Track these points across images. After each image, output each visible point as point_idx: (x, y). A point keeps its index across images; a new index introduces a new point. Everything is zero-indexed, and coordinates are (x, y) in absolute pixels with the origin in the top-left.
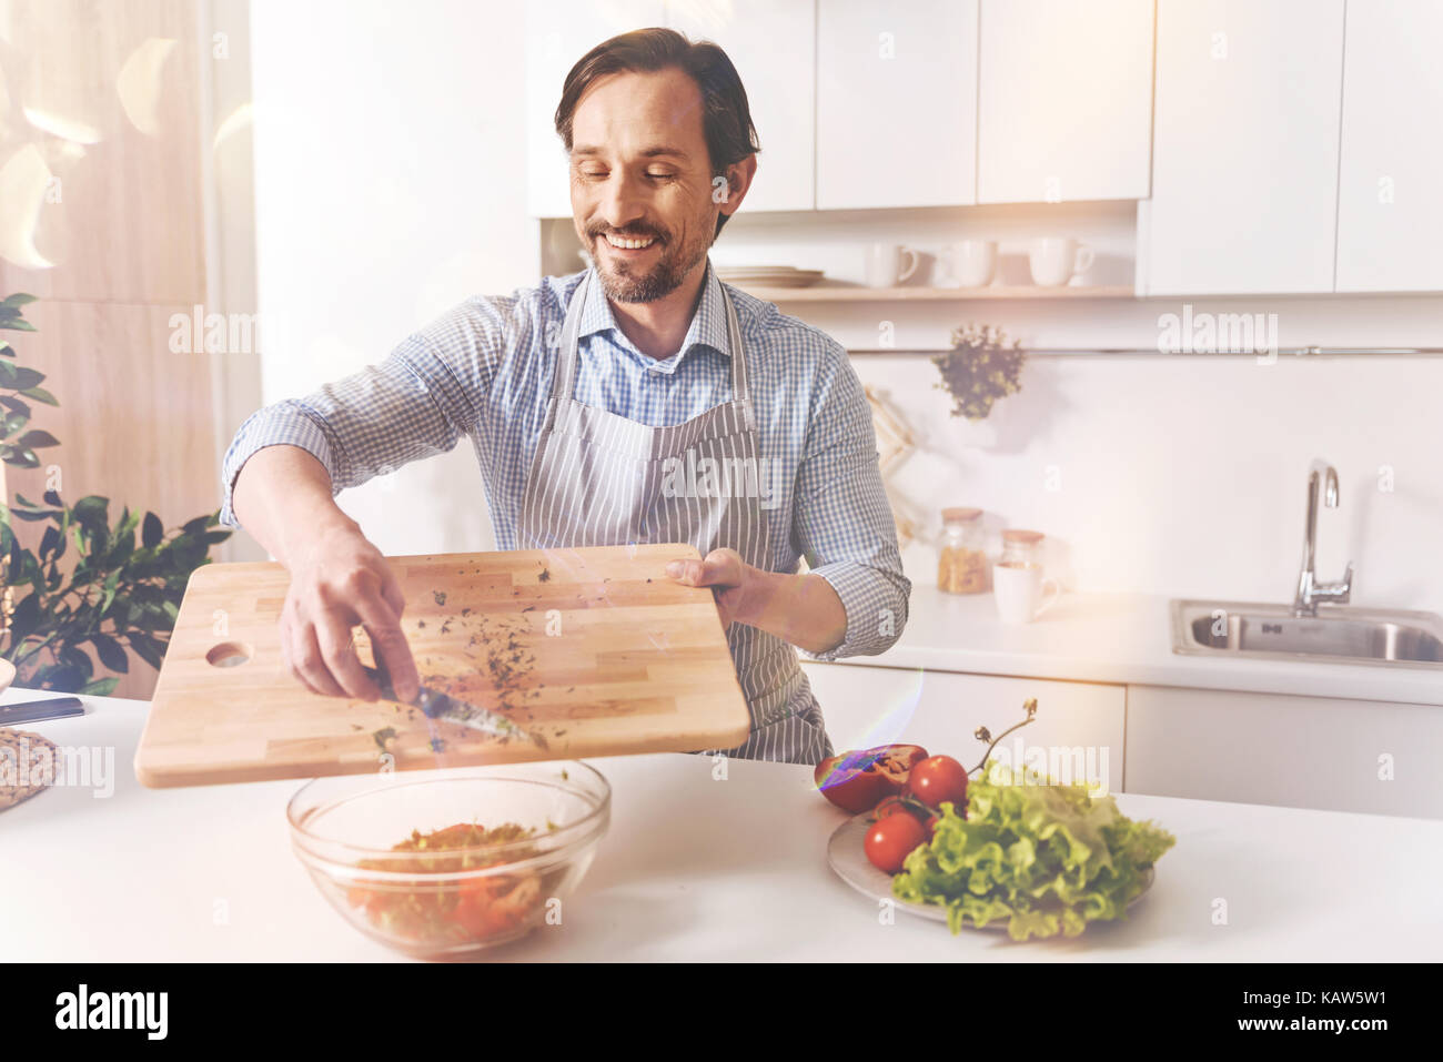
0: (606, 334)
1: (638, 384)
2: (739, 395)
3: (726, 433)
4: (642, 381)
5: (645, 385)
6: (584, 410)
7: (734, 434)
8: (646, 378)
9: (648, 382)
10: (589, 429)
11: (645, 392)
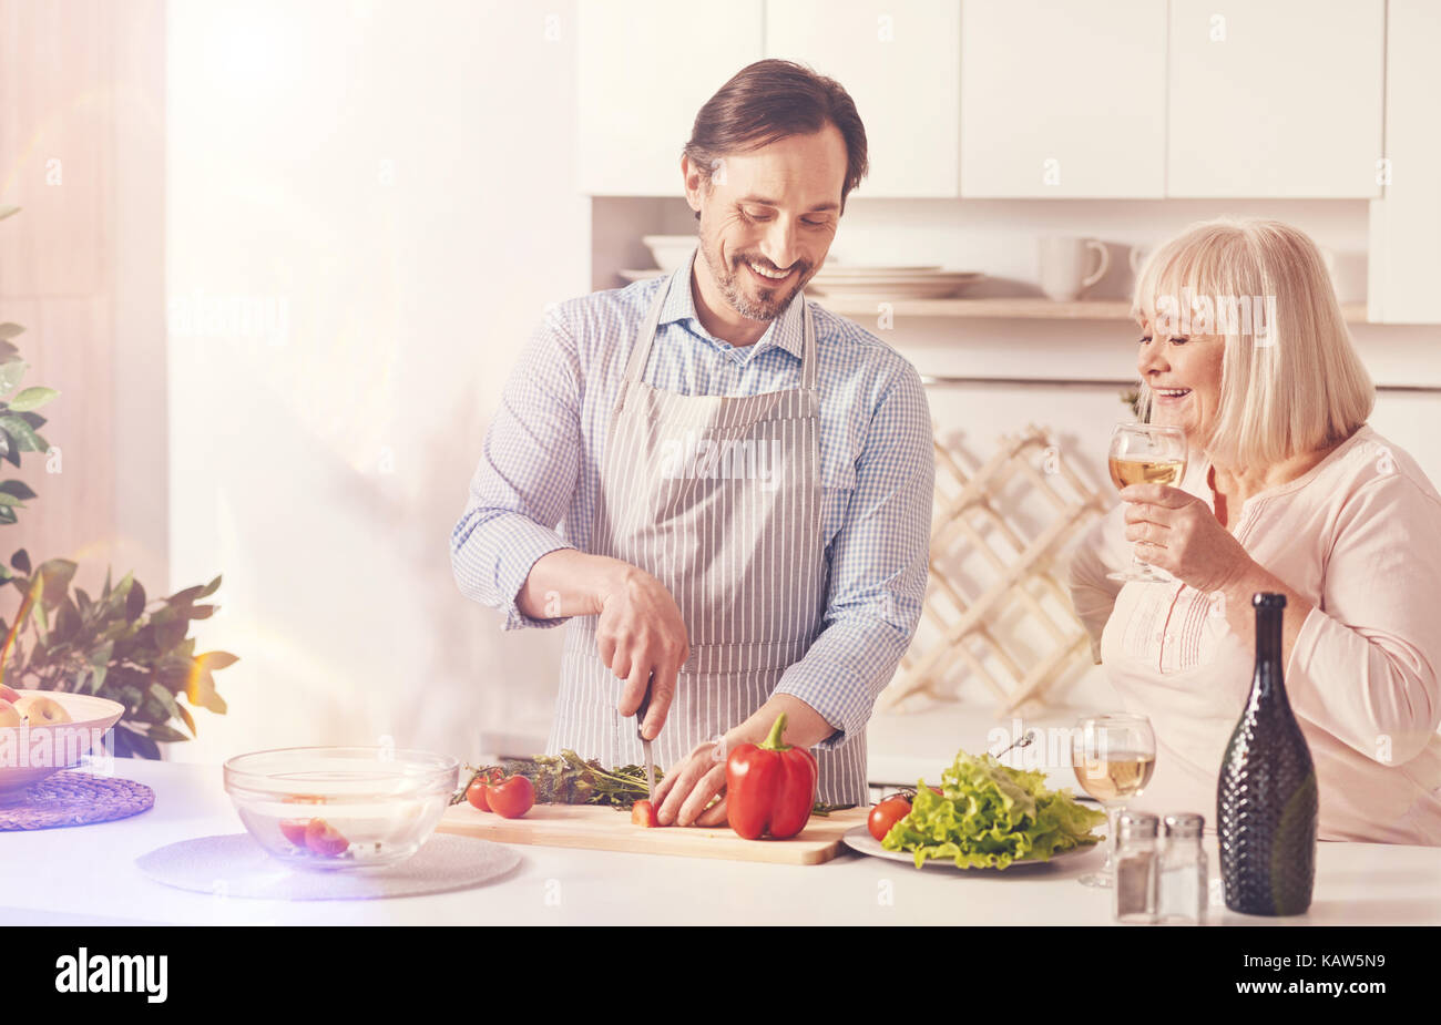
0: (683, 323)
1: (714, 364)
2: (807, 386)
3: (790, 416)
4: (718, 363)
5: (720, 367)
6: (652, 392)
7: (797, 418)
8: (721, 360)
9: (724, 364)
10: (656, 408)
11: (719, 373)
